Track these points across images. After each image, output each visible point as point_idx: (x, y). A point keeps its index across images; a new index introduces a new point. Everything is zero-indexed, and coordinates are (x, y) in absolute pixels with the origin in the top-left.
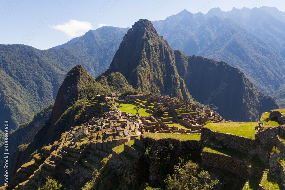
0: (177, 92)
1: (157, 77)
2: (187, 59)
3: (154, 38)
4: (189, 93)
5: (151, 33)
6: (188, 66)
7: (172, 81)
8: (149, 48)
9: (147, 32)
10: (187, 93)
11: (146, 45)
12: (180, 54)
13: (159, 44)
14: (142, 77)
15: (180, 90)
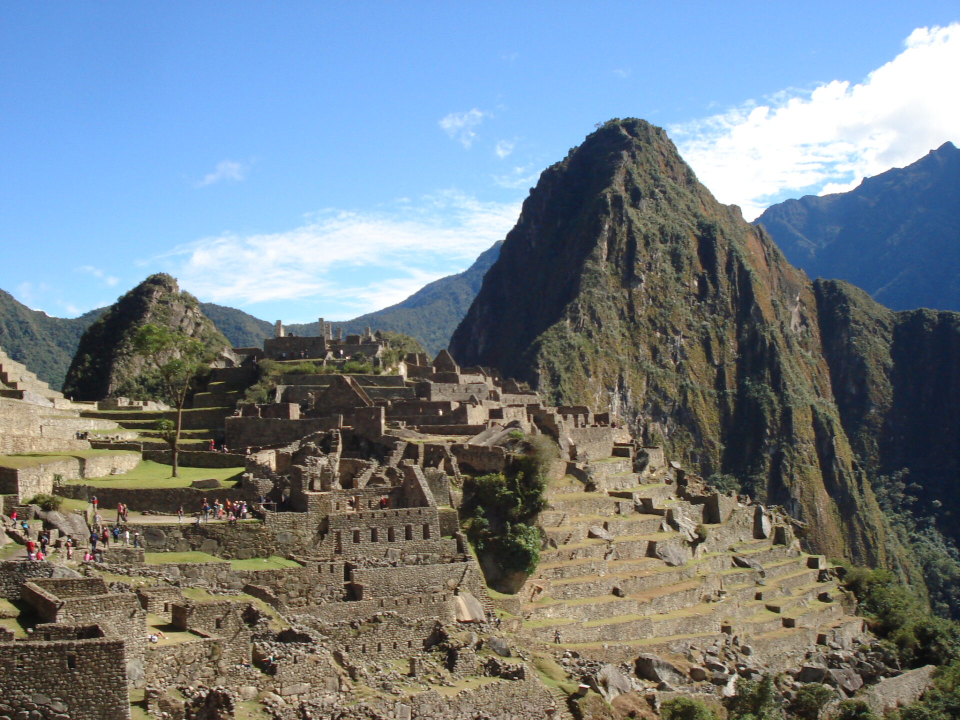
0: (791, 477)
1: (673, 391)
2: (886, 329)
3: (669, 200)
4: (871, 496)
5: (653, 178)
6: (890, 362)
7: (764, 418)
8: (632, 244)
9: (629, 173)
10: (861, 492)
11: (612, 230)
12: (845, 297)
13: (699, 233)
14: (564, 376)
15: (815, 472)
